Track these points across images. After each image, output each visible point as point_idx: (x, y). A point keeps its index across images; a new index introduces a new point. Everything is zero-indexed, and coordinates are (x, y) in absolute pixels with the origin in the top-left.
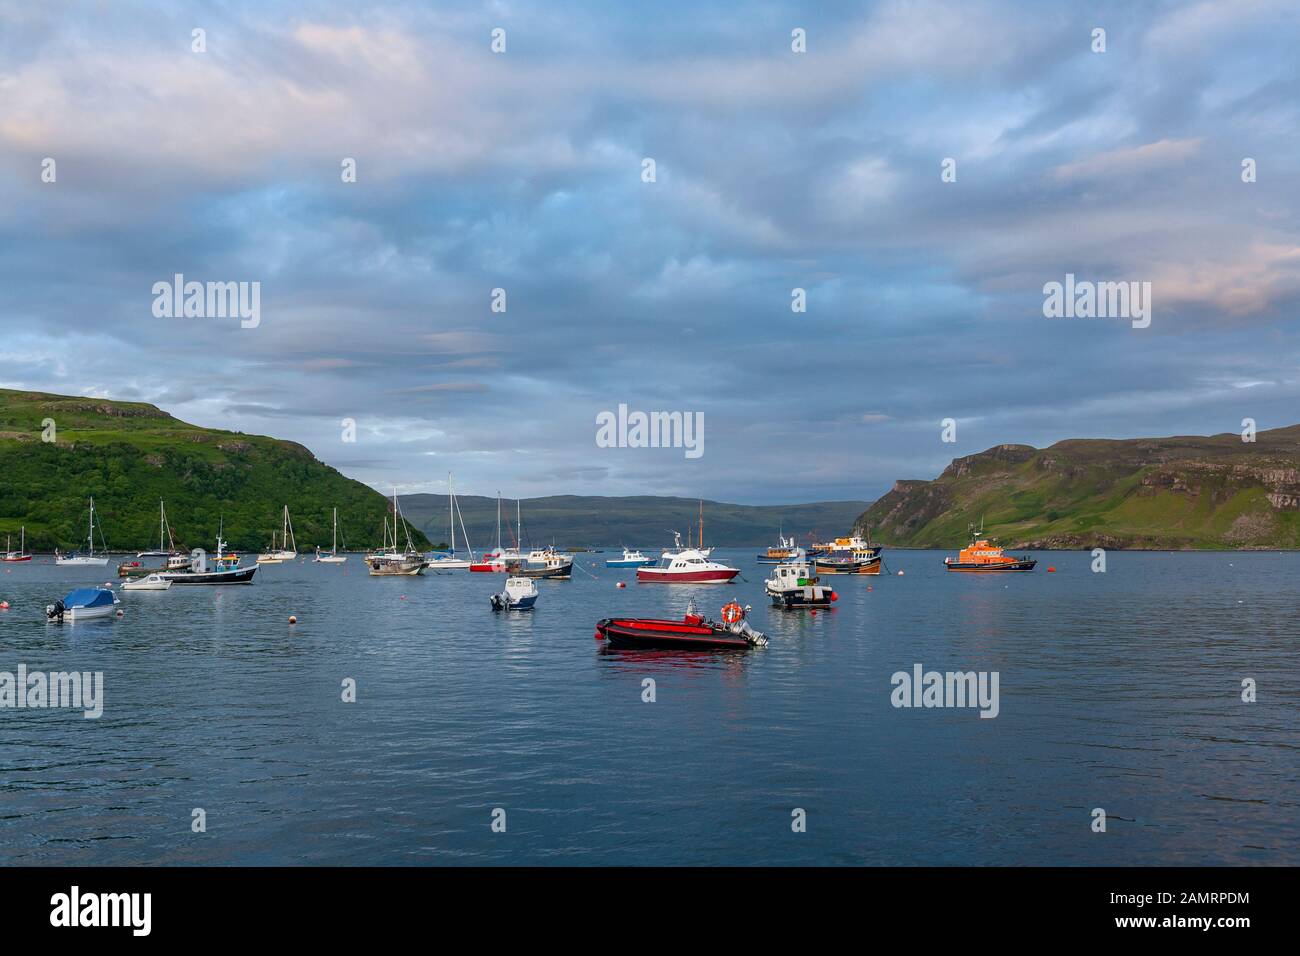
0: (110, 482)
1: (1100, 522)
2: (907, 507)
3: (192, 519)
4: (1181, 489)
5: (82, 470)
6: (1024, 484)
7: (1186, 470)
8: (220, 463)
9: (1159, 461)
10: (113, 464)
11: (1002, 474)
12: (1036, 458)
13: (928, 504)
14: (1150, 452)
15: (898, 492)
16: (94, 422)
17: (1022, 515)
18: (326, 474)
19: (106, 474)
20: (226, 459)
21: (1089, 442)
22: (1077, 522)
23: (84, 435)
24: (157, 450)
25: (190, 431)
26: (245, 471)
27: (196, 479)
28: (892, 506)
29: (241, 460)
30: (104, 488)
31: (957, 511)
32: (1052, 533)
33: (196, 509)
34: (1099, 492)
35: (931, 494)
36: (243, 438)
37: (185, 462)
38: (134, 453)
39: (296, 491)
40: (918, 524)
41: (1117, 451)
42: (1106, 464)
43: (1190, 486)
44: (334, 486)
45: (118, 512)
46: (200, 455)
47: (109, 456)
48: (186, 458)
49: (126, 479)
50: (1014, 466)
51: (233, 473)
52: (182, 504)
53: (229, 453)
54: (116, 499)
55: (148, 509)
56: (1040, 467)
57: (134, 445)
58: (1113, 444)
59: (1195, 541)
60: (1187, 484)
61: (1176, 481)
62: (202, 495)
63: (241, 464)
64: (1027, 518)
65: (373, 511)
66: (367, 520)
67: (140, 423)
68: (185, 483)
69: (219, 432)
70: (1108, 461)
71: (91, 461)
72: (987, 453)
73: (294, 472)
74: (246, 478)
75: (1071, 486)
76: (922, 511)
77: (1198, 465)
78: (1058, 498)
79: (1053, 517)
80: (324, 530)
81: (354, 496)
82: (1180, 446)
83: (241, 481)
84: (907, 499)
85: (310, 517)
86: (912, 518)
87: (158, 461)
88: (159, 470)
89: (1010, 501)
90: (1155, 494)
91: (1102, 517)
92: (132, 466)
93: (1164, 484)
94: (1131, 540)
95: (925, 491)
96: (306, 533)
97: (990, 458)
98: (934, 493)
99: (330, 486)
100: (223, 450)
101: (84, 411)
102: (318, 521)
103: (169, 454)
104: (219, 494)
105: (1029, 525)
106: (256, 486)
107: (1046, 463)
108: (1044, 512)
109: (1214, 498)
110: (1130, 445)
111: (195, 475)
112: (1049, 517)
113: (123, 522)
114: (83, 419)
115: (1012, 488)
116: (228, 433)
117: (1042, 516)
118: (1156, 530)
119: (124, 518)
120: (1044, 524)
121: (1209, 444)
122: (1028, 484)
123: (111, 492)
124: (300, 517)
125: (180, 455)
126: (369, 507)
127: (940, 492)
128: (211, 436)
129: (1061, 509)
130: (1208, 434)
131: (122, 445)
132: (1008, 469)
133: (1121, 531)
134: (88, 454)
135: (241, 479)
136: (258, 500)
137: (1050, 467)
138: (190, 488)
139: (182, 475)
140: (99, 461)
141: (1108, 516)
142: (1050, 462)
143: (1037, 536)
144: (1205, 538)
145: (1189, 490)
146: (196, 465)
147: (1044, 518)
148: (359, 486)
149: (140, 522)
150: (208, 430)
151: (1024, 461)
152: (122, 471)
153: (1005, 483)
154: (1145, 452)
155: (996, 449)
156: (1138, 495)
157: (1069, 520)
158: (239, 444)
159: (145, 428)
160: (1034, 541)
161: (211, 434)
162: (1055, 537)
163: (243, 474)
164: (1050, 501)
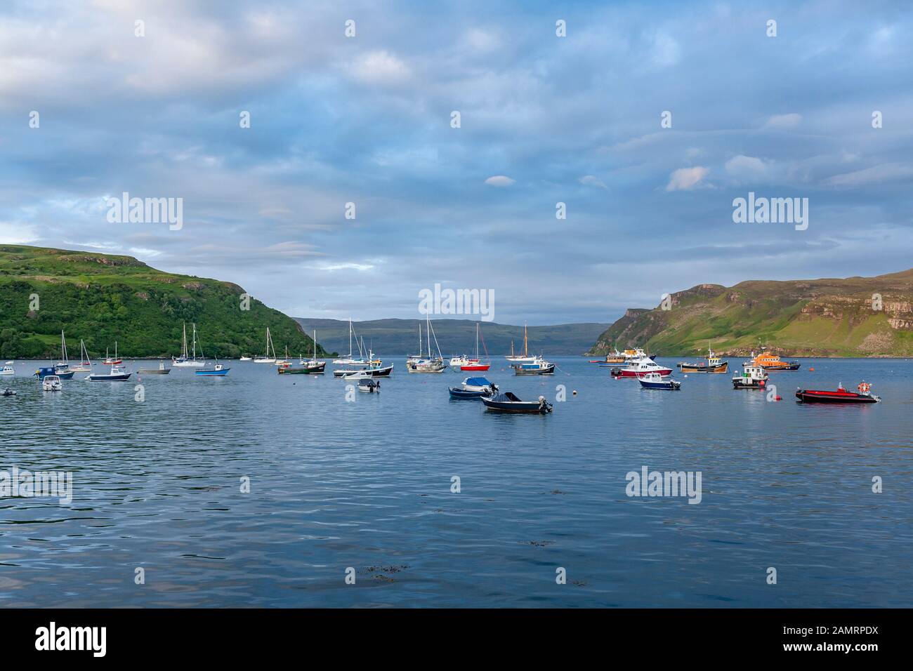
0: (114, 311)
1: (773, 338)
2: (636, 327)
3: (171, 335)
4: (829, 315)
5: (95, 302)
6: (717, 312)
7: (833, 303)
8: (186, 298)
9: (811, 296)
10: (116, 298)
11: (702, 305)
12: (725, 295)
13: (651, 325)
14: (805, 289)
15: (629, 317)
16: (95, 269)
17: (717, 333)
18: (255, 304)
19: (112, 305)
20: (188, 295)
21: (761, 282)
22: (757, 338)
23: (95, 278)
24: (144, 288)
25: (163, 275)
26: (202, 303)
27: (171, 309)
28: (625, 326)
29: (199, 295)
30: (111, 315)
31: (671, 330)
32: (740, 346)
33: (173, 329)
34: (770, 317)
35: (652, 319)
36: (197, 281)
37: (162, 297)
38: (129, 291)
39: (236, 317)
40: (643, 340)
41: (782, 289)
42: (774, 298)
43: (835, 313)
44: (261, 313)
45: (123, 331)
46: (172, 292)
47: (112, 293)
48: (163, 294)
49: (126, 308)
50: (711, 299)
51: (194, 304)
52: (162, 325)
53: (190, 291)
54: (120, 322)
55: (142, 329)
56: (728, 300)
57: (128, 286)
58: (778, 284)
59: (839, 351)
60: (833, 312)
61: (826, 310)
62: (175, 319)
63: (198, 298)
64: (721, 335)
65: (288, 330)
66: (285, 336)
67: (127, 270)
68: (164, 311)
69: (180, 276)
70: (776, 296)
71: (101, 296)
72: (691, 290)
73: (234, 303)
74: (203, 308)
75: (750, 313)
76: (646, 330)
77: (840, 299)
78: (741, 322)
79: (739, 334)
80: (257, 344)
81: (275, 320)
82: (826, 286)
83: (199, 310)
84: (635, 322)
85: (247, 334)
86: (639, 335)
87: (145, 296)
88: (146, 303)
89: (708, 323)
90: (811, 319)
91: (774, 335)
92: (127, 299)
93: (817, 312)
94: (795, 351)
95: (648, 316)
96: (245, 345)
97: (693, 293)
98: (655, 318)
99: (258, 313)
100: (187, 289)
101: (89, 261)
102: (253, 337)
103: (151, 292)
104: (187, 319)
105: (722, 340)
106: (210, 313)
107: (732, 297)
108: (731, 331)
109: (851, 322)
110: (791, 285)
111: (170, 306)
112: (735, 334)
113: (126, 337)
114: (88, 267)
115: (709, 315)
116: (187, 276)
117: (731, 334)
118: (812, 344)
119: (127, 335)
120: (732, 339)
121: (845, 284)
122: (720, 312)
123: (116, 317)
124: (241, 334)
125: (159, 292)
126: (285, 328)
127: (659, 317)
128: (177, 279)
129: (744, 329)
130: (843, 278)
131: (121, 285)
132: (706, 301)
133: (788, 344)
134: (98, 291)
135: (200, 308)
136: (212, 323)
137: (735, 300)
138: (167, 315)
139: (161, 306)
140: (105, 296)
141: (778, 334)
142: (735, 296)
143: (730, 347)
144: (845, 349)
145: (834, 316)
146: (171, 299)
147: (732, 335)
148: (277, 313)
149: (138, 337)
150: (174, 275)
151: (717, 296)
152: (122, 303)
153: (704, 311)
154: (801, 290)
155: (698, 287)
156: (799, 319)
157: (750, 337)
158: (197, 285)
159: (132, 274)
160: (727, 350)
161: (176, 277)
162: (742, 348)
163: (201, 305)
164: (736, 323)
